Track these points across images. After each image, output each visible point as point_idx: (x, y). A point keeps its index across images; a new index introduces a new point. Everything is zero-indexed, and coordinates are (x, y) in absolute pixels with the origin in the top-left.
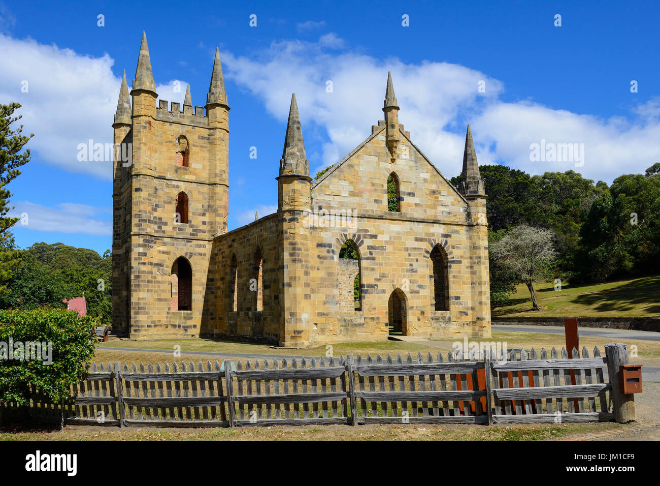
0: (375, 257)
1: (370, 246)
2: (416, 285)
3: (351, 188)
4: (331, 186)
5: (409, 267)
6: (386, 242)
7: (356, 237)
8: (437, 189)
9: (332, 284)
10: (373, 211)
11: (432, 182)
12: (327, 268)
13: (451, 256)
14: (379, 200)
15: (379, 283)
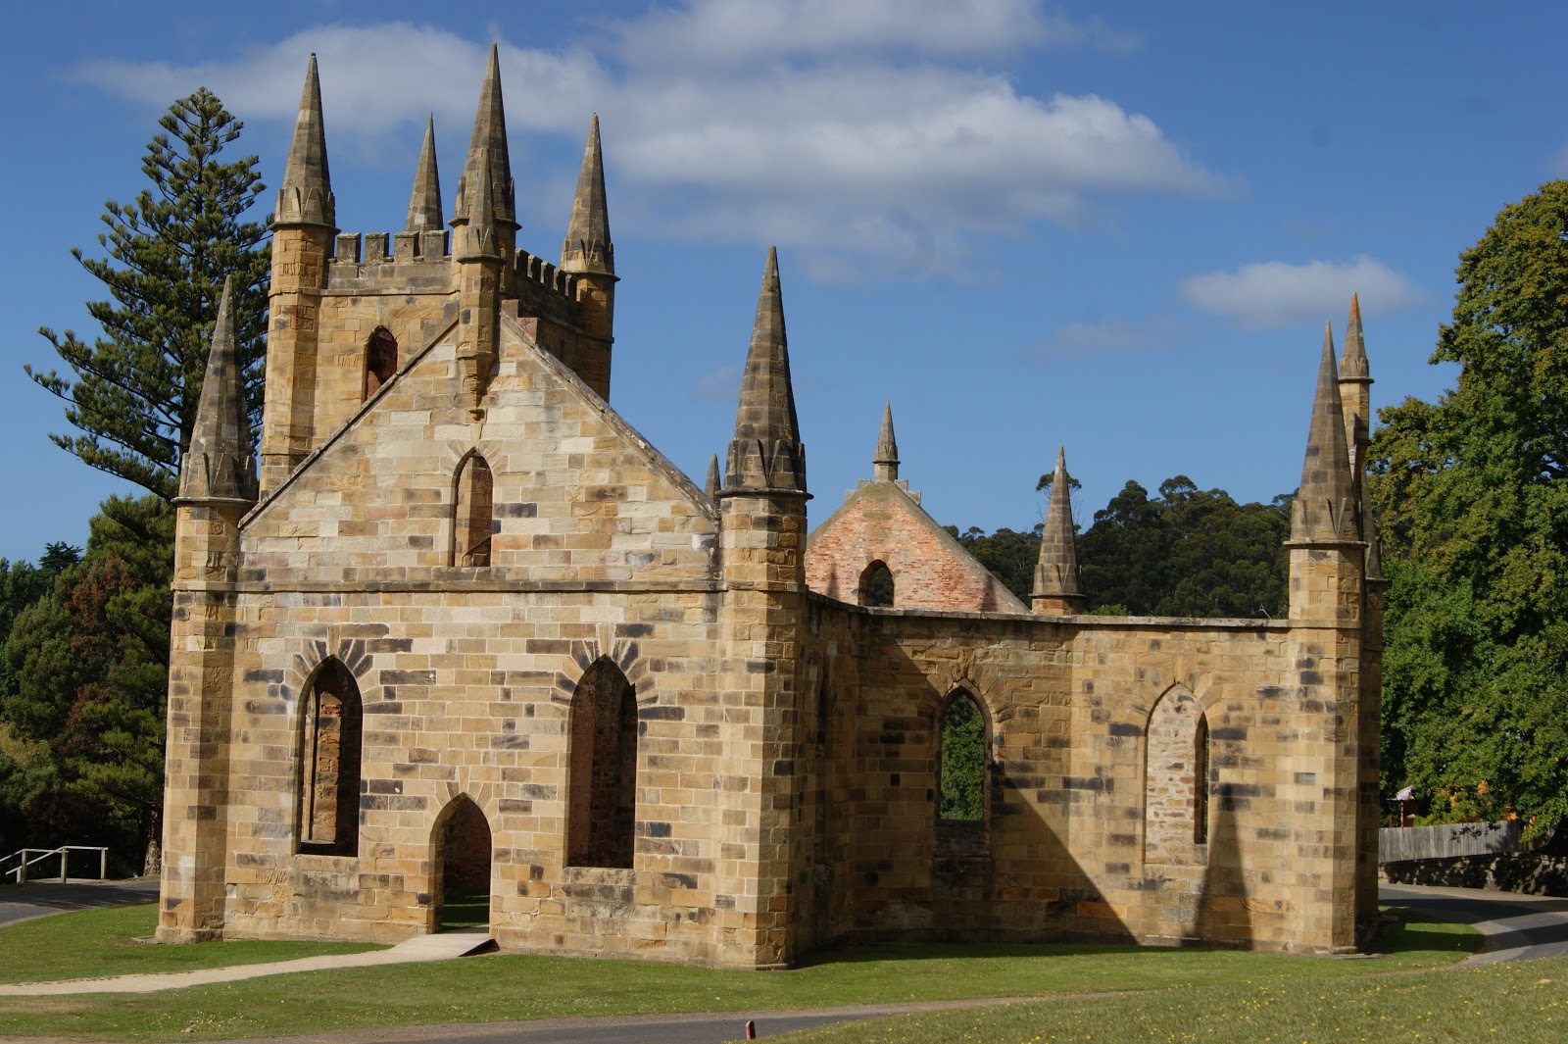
0: (400, 704)
1: (388, 672)
2: (521, 784)
3: (347, 513)
4: (294, 514)
5: (501, 733)
6: (438, 660)
7: (351, 647)
8: (614, 485)
9: (277, 780)
10: (402, 571)
11: (597, 463)
12: (266, 737)
13: (650, 694)
14: (424, 538)
15: (406, 780)
